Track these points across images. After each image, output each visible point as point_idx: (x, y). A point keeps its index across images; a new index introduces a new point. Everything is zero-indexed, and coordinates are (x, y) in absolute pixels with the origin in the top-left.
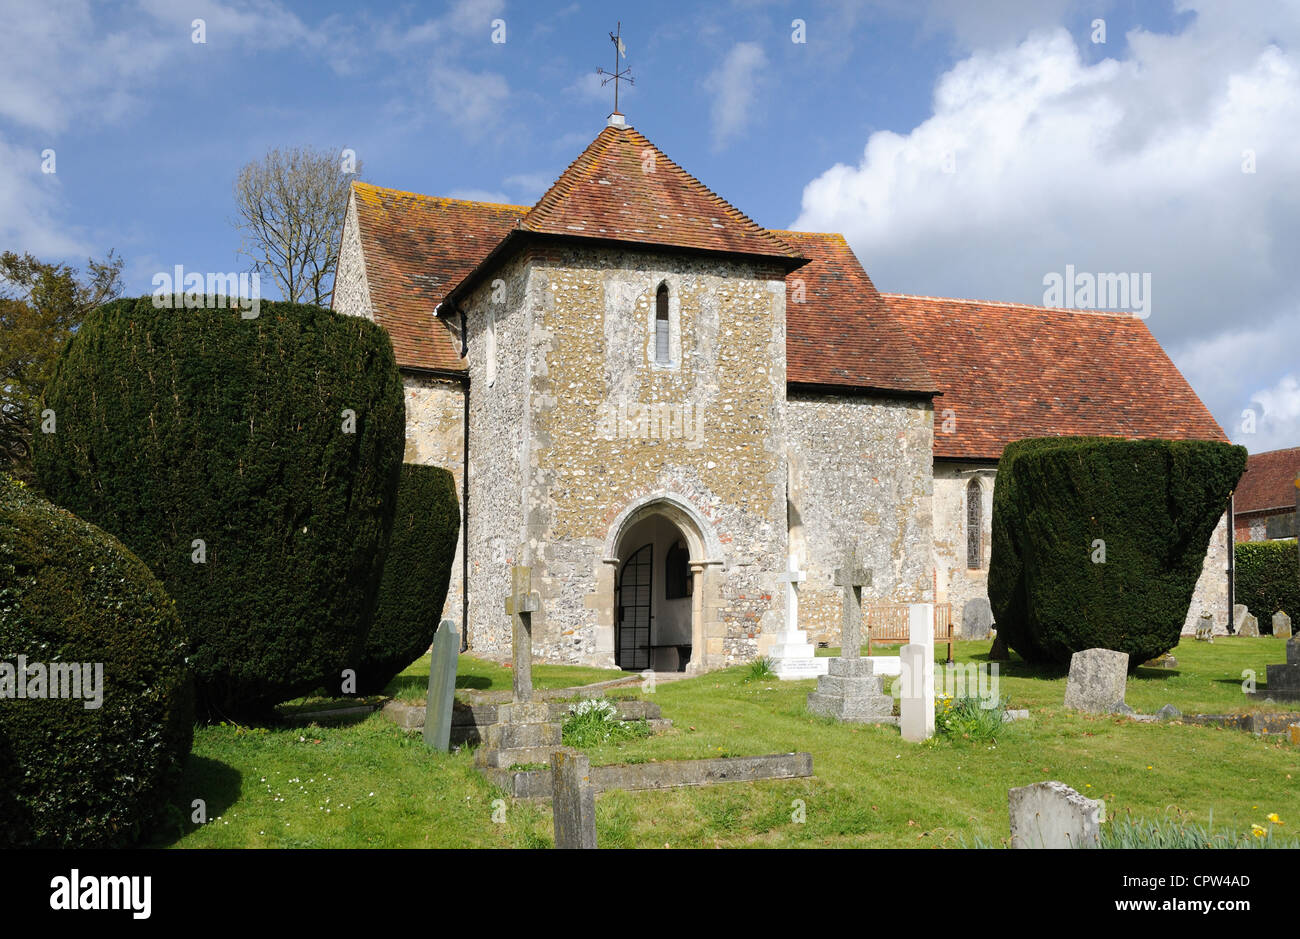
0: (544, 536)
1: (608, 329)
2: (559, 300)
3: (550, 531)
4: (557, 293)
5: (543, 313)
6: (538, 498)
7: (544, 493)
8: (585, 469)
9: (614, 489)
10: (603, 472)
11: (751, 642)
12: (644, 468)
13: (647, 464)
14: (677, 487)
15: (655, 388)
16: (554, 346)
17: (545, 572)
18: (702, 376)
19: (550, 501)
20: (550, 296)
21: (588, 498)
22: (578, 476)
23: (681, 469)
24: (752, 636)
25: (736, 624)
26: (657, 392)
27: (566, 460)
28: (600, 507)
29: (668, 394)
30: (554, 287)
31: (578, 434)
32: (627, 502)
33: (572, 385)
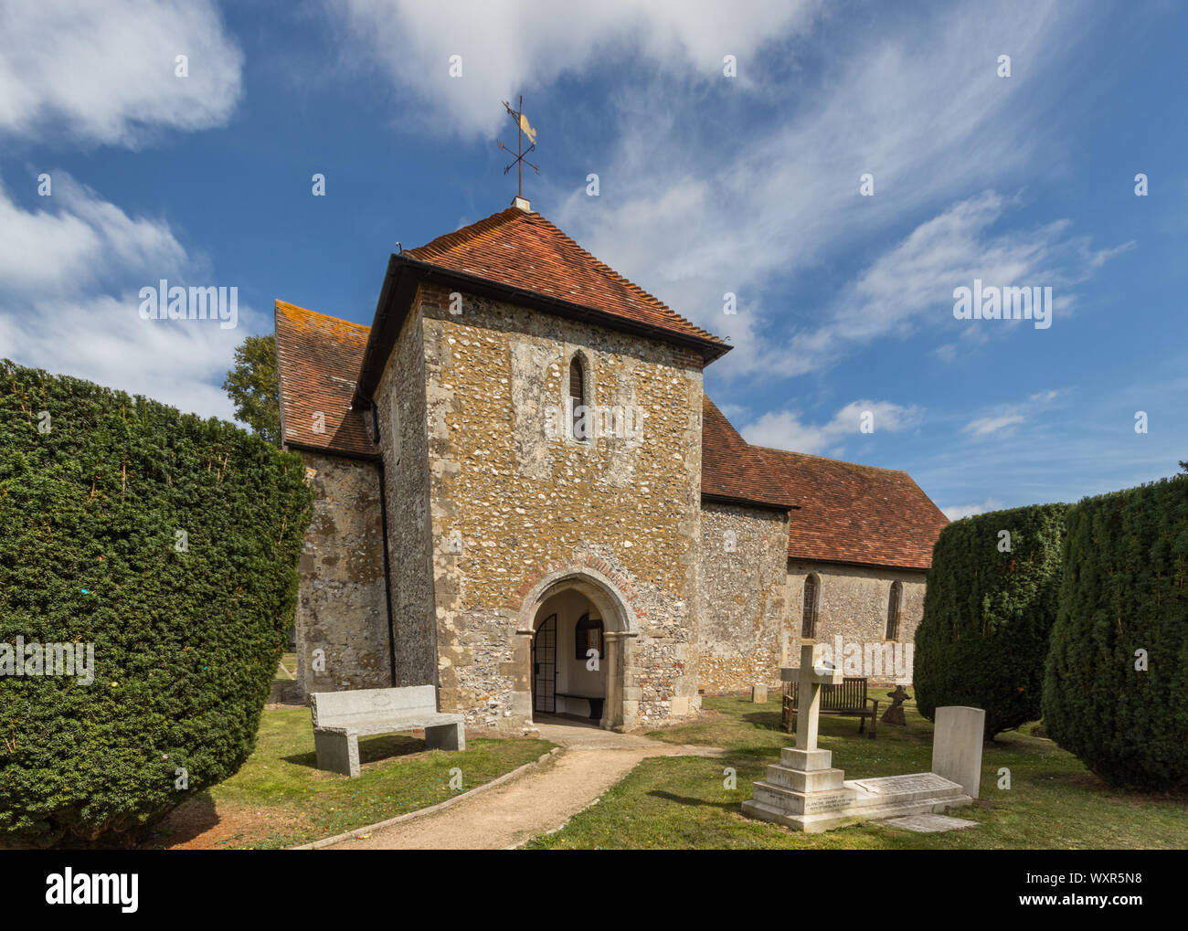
0: (453, 606)
1: (517, 396)
2: (458, 356)
3: (459, 601)
4: (454, 348)
5: (439, 368)
6: (444, 568)
7: (450, 562)
8: (496, 541)
9: (527, 562)
10: (515, 544)
11: (664, 704)
12: (560, 543)
13: (563, 539)
14: (591, 563)
15: (569, 464)
16: (454, 406)
17: (455, 641)
18: (618, 455)
19: (457, 571)
20: (446, 350)
21: (499, 570)
22: (488, 548)
23: (598, 546)
24: (664, 699)
25: (650, 688)
26: (573, 468)
27: (474, 530)
28: (513, 580)
29: (583, 471)
30: (452, 341)
31: (486, 504)
32: (543, 576)
33: (477, 452)
